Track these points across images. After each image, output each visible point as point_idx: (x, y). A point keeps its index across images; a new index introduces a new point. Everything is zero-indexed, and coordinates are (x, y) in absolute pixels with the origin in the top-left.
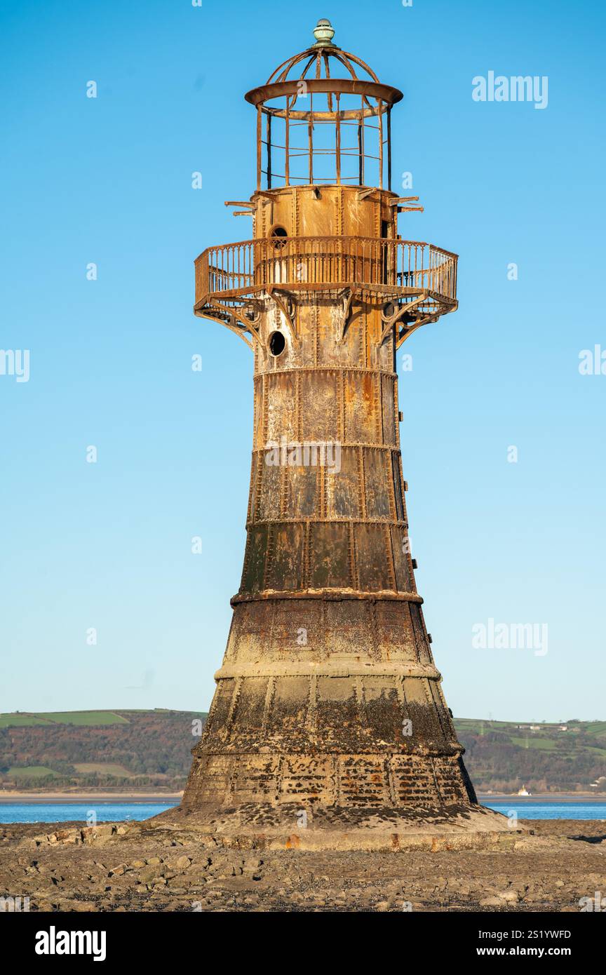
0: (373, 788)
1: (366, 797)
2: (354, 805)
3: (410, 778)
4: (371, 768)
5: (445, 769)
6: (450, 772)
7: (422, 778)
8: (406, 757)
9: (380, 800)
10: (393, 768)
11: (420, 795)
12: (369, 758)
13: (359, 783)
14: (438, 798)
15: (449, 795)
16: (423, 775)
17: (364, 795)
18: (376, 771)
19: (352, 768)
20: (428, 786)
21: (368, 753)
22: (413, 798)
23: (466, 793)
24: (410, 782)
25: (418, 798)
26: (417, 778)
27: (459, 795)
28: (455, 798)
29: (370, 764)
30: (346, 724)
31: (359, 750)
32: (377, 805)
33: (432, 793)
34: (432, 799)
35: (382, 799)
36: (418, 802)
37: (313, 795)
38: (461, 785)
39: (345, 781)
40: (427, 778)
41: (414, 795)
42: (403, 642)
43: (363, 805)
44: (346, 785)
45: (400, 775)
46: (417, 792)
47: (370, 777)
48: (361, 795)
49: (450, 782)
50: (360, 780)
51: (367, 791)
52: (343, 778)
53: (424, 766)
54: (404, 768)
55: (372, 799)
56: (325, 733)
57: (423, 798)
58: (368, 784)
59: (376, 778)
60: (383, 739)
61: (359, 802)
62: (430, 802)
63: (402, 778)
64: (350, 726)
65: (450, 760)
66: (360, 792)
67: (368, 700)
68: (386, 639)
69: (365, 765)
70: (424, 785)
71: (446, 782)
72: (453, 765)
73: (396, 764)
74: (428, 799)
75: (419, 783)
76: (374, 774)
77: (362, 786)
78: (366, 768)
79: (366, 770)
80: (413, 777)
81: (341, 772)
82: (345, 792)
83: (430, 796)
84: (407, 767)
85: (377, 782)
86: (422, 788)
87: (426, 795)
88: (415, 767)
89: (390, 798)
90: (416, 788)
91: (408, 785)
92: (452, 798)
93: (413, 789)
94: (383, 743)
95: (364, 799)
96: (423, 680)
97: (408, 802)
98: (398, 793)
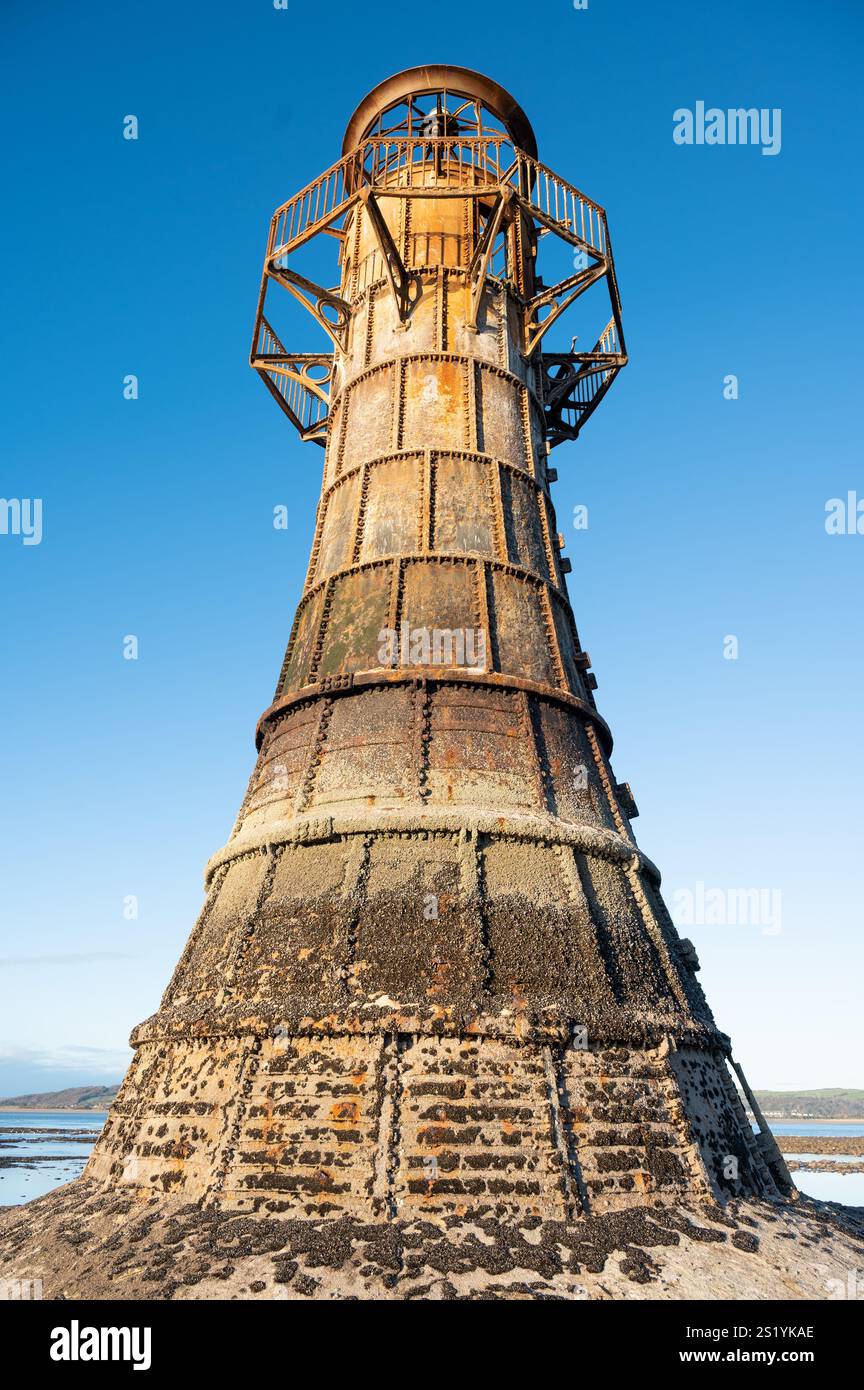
0: (330, 1145)
1: (298, 1180)
2: (258, 1203)
3: (458, 1115)
4: (335, 1080)
5: (610, 1087)
6: (631, 1098)
7: (505, 1113)
8: (456, 1046)
9: (338, 1190)
10: (406, 1080)
11: (490, 1174)
12: (338, 1049)
13: (293, 1126)
14: (561, 1186)
15: (617, 1175)
16: (513, 1103)
17: (299, 1170)
18: (350, 1090)
19: (285, 1078)
20: (525, 1141)
21: (332, 1034)
22: (457, 1187)
23: (698, 1168)
24: (456, 1128)
25: (477, 1187)
26: (488, 1115)
27: (668, 1170)
28: (640, 1185)
29: (337, 1067)
30: (304, 954)
31: (305, 1023)
32: (324, 1209)
33: (542, 1165)
34: (535, 1188)
35: (346, 1187)
36: (475, 1202)
37: (172, 1166)
38: (681, 1138)
39: (259, 1123)
40: (527, 1115)
41: (463, 1174)
42: (501, 766)
43: (283, 1207)
44: (255, 1134)
45: (426, 1102)
46: (477, 1162)
47: (328, 1104)
48: (286, 1171)
49: (625, 1129)
50: (297, 1116)
51: (307, 1159)
52: (254, 1112)
53: (519, 1075)
54: (443, 1078)
55: (313, 1186)
56: (253, 982)
57: (500, 1187)
58: (314, 1134)
59: (345, 1113)
60: (391, 991)
61: (274, 1196)
62: (525, 1202)
63: (431, 1114)
64: (313, 958)
65: (637, 1060)
66: (286, 1161)
67: (372, 891)
68: (450, 756)
69: (322, 1070)
70: (512, 1140)
71: (606, 1127)
72: (647, 1073)
73: (419, 1067)
74: (522, 1189)
75: (492, 1129)
76: (342, 1099)
77: (295, 1137)
78: (323, 1078)
79: (321, 1087)
80: (473, 1112)
81: (256, 1091)
82: (247, 1158)
83: (534, 1177)
84: (456, 1077)
85: (347, 1126)
86: (501, 1150)
87: (515, 1176)
88: (484, 1078)
89: (370, 1184)
90: (477, 1149)
91: (446, 1137)
92: (628, 1184)
93: (464, 1151)
94: (384, 1001)
95: (289, 1185)
96: (557, 849)
97: (439, 1200)
98: (404, 1164)
